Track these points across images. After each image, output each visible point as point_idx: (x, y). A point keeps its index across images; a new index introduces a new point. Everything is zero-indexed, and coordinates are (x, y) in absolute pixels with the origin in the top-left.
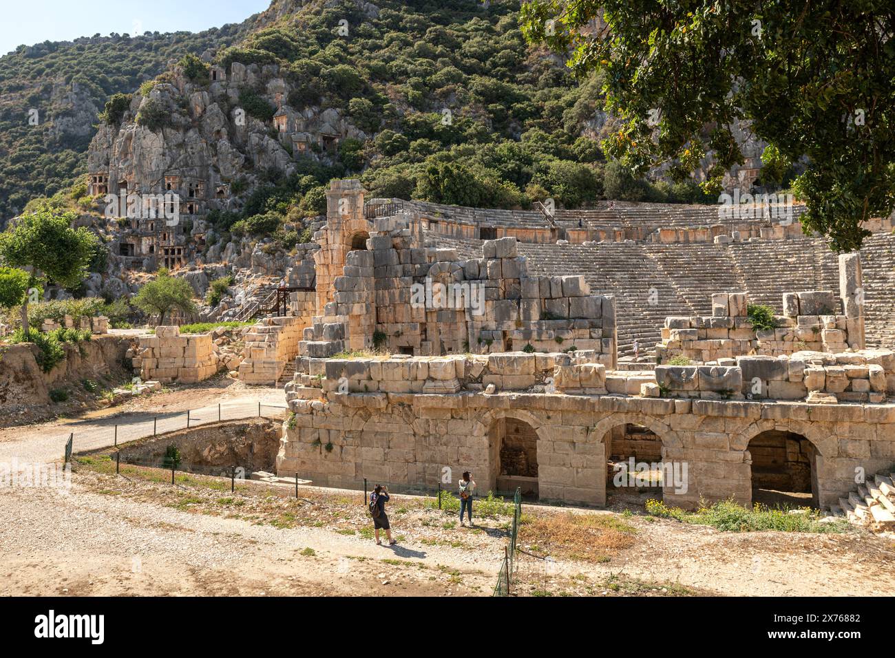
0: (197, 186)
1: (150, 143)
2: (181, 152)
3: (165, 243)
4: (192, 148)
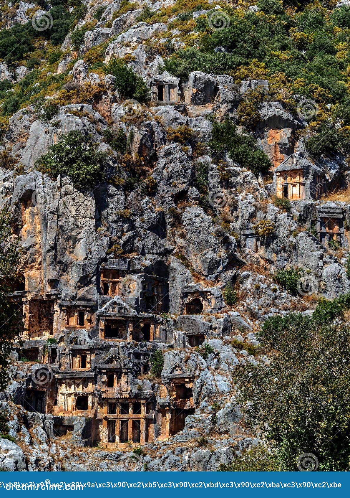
1: (73, 210)
2: (126, 227)
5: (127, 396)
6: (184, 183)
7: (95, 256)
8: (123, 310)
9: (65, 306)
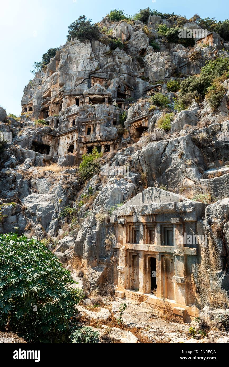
0: (125, 91)
1: (78, 50)
2: (109, 60)
3: (89, 138)
4: (120, 58)
5: (100, 139)
6: (144, 45)
7: (88, 69)
8: (102, 91)
9: (68, 95)
